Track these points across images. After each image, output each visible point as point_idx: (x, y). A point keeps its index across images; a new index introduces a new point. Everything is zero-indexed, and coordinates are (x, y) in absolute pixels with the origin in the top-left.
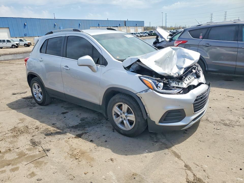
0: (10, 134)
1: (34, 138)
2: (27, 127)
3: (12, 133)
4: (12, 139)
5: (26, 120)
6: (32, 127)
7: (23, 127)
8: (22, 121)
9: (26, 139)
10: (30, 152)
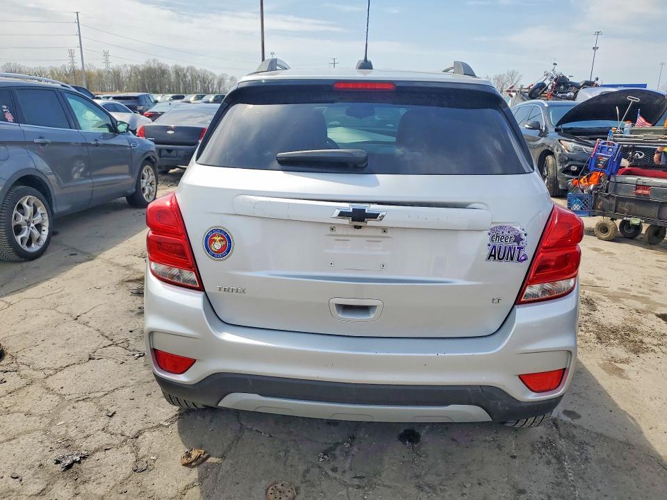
0: (646, 340)
1: (587, 311)
2: (599, 338)
3: (641, 342)
4: (639, 328)
5: (601, 362)
6: (588, 334)
7: (612, 345)
8: (616, 364)
9: (604, 315)
10: (600, 296)
